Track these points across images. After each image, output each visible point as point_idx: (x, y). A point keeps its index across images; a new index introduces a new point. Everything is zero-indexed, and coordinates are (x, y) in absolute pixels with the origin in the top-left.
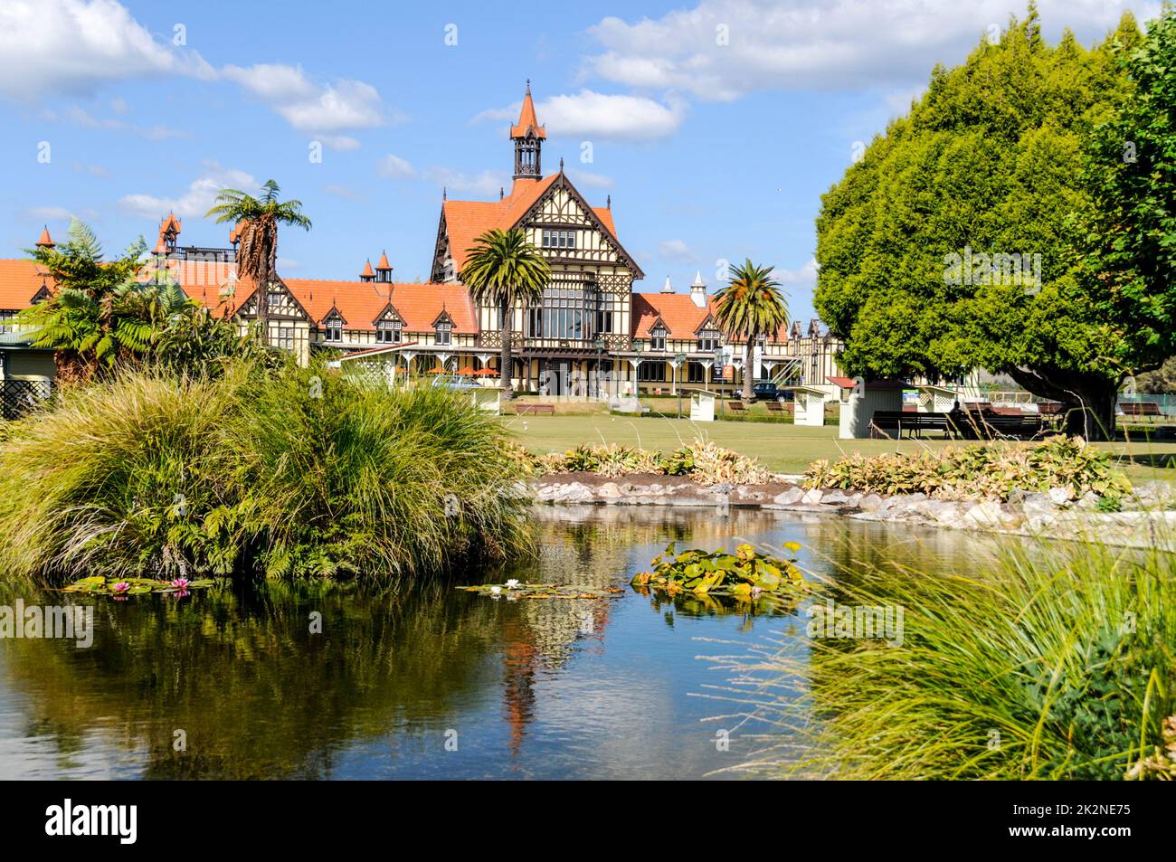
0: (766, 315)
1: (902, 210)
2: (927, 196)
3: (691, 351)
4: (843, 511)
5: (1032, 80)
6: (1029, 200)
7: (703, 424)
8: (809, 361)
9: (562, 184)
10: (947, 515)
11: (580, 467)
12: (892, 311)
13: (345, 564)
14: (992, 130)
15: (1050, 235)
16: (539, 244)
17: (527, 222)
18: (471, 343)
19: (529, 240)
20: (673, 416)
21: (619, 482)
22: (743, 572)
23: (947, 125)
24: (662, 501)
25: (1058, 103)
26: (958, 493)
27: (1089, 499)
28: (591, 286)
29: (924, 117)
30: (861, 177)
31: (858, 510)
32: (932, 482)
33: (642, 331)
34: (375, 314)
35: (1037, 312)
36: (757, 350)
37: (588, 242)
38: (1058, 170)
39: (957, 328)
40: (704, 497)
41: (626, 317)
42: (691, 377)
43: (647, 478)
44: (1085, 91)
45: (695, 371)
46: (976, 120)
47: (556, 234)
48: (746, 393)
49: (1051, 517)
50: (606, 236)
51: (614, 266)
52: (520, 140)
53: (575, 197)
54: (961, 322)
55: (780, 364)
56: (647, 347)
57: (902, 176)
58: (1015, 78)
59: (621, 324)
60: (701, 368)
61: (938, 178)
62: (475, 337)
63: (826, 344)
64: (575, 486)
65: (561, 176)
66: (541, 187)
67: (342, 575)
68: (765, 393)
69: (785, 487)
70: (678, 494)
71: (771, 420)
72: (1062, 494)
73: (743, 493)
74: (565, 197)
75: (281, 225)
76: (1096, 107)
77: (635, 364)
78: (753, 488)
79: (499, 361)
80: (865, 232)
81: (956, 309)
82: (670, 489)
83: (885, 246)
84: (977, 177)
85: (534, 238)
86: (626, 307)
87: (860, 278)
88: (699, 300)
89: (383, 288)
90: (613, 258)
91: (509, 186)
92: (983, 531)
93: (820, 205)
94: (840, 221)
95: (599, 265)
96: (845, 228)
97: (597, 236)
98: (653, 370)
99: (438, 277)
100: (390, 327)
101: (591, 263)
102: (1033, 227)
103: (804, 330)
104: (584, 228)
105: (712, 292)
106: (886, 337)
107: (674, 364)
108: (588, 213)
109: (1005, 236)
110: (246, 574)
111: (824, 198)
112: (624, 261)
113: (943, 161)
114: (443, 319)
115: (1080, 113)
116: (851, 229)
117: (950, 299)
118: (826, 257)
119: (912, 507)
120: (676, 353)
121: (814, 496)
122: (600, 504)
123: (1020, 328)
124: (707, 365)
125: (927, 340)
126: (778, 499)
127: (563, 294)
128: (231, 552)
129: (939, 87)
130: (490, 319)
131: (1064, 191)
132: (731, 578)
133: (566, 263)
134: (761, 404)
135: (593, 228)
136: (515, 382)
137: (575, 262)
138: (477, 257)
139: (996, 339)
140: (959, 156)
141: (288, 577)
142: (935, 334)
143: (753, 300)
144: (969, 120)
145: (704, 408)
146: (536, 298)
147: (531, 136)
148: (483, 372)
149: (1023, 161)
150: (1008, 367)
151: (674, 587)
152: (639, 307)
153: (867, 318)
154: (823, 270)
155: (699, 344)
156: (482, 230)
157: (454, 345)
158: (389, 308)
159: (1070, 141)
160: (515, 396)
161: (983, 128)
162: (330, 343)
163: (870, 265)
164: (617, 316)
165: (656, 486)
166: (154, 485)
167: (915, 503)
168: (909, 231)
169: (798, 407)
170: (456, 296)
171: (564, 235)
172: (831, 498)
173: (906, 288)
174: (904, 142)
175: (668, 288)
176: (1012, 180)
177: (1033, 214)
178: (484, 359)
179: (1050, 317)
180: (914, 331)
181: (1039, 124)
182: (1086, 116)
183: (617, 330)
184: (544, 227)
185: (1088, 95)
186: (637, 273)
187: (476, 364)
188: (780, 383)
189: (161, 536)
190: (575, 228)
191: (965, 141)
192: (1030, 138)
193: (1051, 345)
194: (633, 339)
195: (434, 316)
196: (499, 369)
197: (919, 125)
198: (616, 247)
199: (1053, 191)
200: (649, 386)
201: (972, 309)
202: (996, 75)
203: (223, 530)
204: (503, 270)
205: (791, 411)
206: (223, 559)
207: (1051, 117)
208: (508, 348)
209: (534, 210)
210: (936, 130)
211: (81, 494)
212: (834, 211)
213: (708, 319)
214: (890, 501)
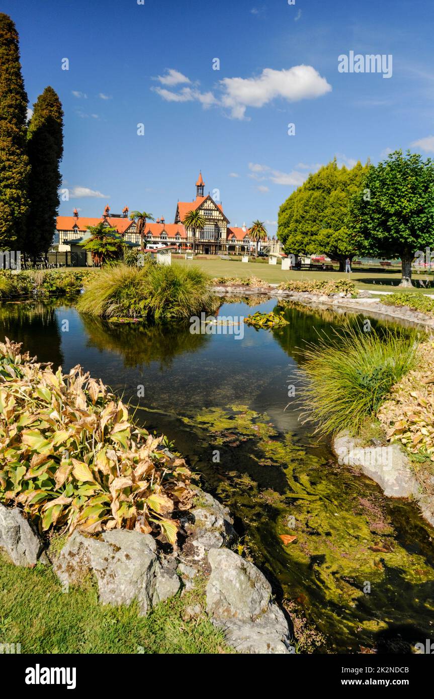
0: (262, 234)
1: (301, 212)
2: (307, 208)
3: (242, 243)
4: (288, 296)
5: (334, 178)
6: (332, 210)
7: (245, 263)
8: (272, 246)
9: (209, 198)
10: (314, 299)
11: (222, 282)
12: (297, 238)
13: (173, 315)
14: (324, 191)
15: (337, 219)
16: (203, 214)
17: (200, 208)
18: (185, 240)
19: (200, 213)
20: (237, 261)
21: (232, 287)
22: (271, 319)
23: (313, 189)
24: (242, 292)
25: (341, 184)
26: (317, 293)
27: (349, 295)
28: (216, 226)
29: (307, 187)
30: (290, 202)
31: (292, 296)
32: (311, 289)
33: (230, 238)
34: (160, 232)
35: (333, 239)
36: (259, 243)
37: (216, 214)
38: (340, 202)
39: (313, 243)
40: (253, 291)
41: (225, 234)
42: (242, 250)
43: (239, 286)
44: (348, 181)
45: (243, 248)
46: (320, 188)
47: (207, 212)
48: (256, 255)
49: (341, 300)
50: (220, 212)
51: (222, 220)
52: (198, 186)
53: (213, 202)
54: (314, 241)
55: (265, 247)
56: (231, 242)
57: (302, 202)
58: (330, 177)
59: (224, 236)
60: (244, 248)
61: (310, 203)
62: (186, 239)
63: (277, 242)
64: (221, 288)
65: (209, 196)
66: (204, 199)
67: (173, 317)
68: (261, 254)
69: (273, 289)
70: (247, 290)
71: (263, 263)
72: (342, 294)
73: (262, 290)
74: (210, 202)
75: (146, 219)
76: (351, 186)
77: (227, 246)
78: (265, 289)
79: (192, 245)
80: (291, 216)
81: (313, 238)
82: (244, 289)
83: (297, 221)
84: (320, 203)
85: (202, 213)
86: (225, 231)
87: (289, 229)
88: (244, 230)
89: (162, 225)
90: (222, 218)
91: (195, 198)
92: (323, 304)
93: (279, 209)
94: (284, 214)
95: (218, 220)
96: (286, 215)
97: (218, 212)
98: (232, 248)
99: (176, 222)
100: (164, 236)
101: (217, 219)
102: (333, 217)
103: (271, 238)
104: (215, 210)
105: (248, 228)
106: (295, 245)
107: (237, 247)
108: (216, 206)
109: (326, 219)
110: (150, 316)
111: (280, 207)
112: (225, 219)
113: (312, 199)
114: (178, 234)
115: (346, 187)
116: (287, 216)
117: (312, 235)
118: (280, 223)
119: (306, 296)
120: (238, 244)
121: (280, 292)
122: (227, 292)
123: (328, 243)
124: (246, 247)
125: (306, 246)
126: (271, 292)
127: (209, 228)
128: (146, 312)
129: (311, 179)
130: (190, 234)
131: (342, 208)
132: (268, 320)
133: (210, 220)
134: (260, 257)
135: (217, 210)
136: (196, 251)
137: (212, 219)
138: (187, 218)
139: (322, 246)
140: (315, 198)
141: (160, 318)
142: (308, 244)
143: (259, 231)
144: (318, 188)
145: (245, 259)
146: (202, 229)
147: (201, 185)
148: (188, 248)
149: (331, 200)
150: (325, 253)
151: (253, 322)
152: (229, 232)
153: (290, 240)
154: (279, 226)
155: (244, 241)
156: (188, 211)
157: (181, 240)
158: (164, 230)
159: (344, 194)
160: (196, 254)
161: (321, 191)
162: (148, 240)
163: (292, 225)
164: (223, 234)
165: (241, 288)
166: (127, 294)
167: (306, 295)
168: (303, 217)
169: (270, 259)
170: (181, 227)
171: (210, 212)
172: (285, 292)
173: (301, 232)
174: (302, 193)
175: (236, 226)
176: (328, 204)
177: (333, 214)
178: (188, 245)
179: (336, 241)
180: (302, 243)
181: (335, 190)
182: (348, 188)
183: (223, 237)
184: (204, 210)
185: (348, 182)
186: (228, 222)
187: (186, 246)
188: (264, 252)
189: (129, 307)
190: (212, 210)
191: (317, 194)
192: (333, 193)
193: (336, 247)
194: (227, 240)
195: (175, 233)
196: (192, 247)
197: (305, 189)
198: (223, 215)
199: (338, 208)
200: (231, 252)
201: (317, 238)
202: (325, 176)
203: (145, 306)
204: (194, 221)
205: (268, 260)
206: (144, 313)
207: (339, 188)
208: (195, 242)
209: (202, 205)
210: (310, 190)
211: (111, 296)
212: (283, 211)
213: (247, 235)
214: (300, 294)
